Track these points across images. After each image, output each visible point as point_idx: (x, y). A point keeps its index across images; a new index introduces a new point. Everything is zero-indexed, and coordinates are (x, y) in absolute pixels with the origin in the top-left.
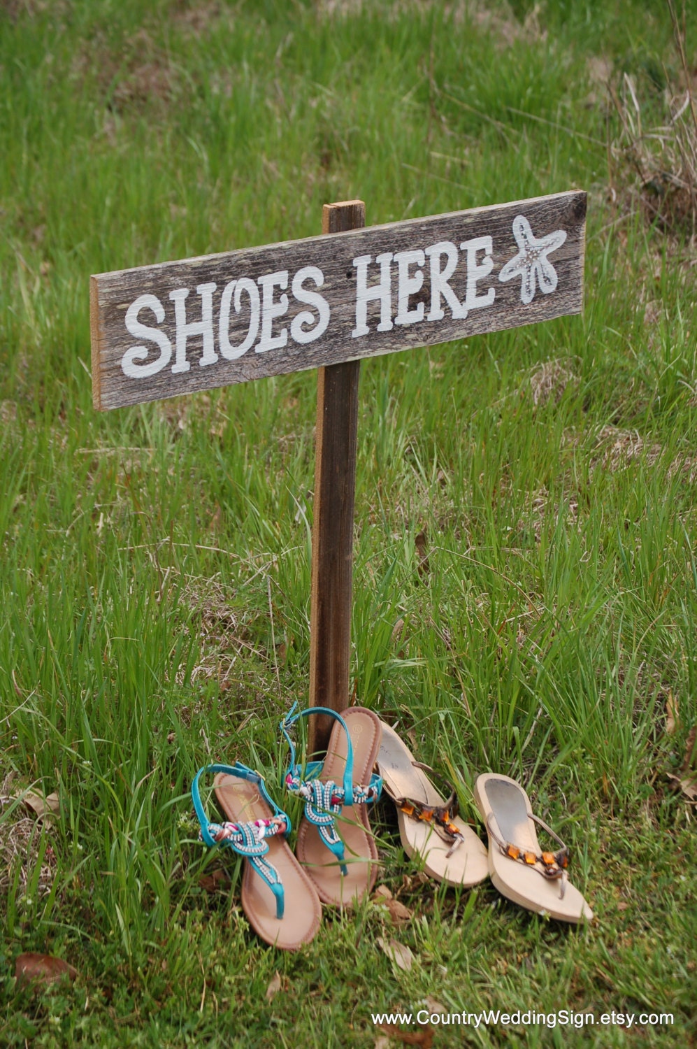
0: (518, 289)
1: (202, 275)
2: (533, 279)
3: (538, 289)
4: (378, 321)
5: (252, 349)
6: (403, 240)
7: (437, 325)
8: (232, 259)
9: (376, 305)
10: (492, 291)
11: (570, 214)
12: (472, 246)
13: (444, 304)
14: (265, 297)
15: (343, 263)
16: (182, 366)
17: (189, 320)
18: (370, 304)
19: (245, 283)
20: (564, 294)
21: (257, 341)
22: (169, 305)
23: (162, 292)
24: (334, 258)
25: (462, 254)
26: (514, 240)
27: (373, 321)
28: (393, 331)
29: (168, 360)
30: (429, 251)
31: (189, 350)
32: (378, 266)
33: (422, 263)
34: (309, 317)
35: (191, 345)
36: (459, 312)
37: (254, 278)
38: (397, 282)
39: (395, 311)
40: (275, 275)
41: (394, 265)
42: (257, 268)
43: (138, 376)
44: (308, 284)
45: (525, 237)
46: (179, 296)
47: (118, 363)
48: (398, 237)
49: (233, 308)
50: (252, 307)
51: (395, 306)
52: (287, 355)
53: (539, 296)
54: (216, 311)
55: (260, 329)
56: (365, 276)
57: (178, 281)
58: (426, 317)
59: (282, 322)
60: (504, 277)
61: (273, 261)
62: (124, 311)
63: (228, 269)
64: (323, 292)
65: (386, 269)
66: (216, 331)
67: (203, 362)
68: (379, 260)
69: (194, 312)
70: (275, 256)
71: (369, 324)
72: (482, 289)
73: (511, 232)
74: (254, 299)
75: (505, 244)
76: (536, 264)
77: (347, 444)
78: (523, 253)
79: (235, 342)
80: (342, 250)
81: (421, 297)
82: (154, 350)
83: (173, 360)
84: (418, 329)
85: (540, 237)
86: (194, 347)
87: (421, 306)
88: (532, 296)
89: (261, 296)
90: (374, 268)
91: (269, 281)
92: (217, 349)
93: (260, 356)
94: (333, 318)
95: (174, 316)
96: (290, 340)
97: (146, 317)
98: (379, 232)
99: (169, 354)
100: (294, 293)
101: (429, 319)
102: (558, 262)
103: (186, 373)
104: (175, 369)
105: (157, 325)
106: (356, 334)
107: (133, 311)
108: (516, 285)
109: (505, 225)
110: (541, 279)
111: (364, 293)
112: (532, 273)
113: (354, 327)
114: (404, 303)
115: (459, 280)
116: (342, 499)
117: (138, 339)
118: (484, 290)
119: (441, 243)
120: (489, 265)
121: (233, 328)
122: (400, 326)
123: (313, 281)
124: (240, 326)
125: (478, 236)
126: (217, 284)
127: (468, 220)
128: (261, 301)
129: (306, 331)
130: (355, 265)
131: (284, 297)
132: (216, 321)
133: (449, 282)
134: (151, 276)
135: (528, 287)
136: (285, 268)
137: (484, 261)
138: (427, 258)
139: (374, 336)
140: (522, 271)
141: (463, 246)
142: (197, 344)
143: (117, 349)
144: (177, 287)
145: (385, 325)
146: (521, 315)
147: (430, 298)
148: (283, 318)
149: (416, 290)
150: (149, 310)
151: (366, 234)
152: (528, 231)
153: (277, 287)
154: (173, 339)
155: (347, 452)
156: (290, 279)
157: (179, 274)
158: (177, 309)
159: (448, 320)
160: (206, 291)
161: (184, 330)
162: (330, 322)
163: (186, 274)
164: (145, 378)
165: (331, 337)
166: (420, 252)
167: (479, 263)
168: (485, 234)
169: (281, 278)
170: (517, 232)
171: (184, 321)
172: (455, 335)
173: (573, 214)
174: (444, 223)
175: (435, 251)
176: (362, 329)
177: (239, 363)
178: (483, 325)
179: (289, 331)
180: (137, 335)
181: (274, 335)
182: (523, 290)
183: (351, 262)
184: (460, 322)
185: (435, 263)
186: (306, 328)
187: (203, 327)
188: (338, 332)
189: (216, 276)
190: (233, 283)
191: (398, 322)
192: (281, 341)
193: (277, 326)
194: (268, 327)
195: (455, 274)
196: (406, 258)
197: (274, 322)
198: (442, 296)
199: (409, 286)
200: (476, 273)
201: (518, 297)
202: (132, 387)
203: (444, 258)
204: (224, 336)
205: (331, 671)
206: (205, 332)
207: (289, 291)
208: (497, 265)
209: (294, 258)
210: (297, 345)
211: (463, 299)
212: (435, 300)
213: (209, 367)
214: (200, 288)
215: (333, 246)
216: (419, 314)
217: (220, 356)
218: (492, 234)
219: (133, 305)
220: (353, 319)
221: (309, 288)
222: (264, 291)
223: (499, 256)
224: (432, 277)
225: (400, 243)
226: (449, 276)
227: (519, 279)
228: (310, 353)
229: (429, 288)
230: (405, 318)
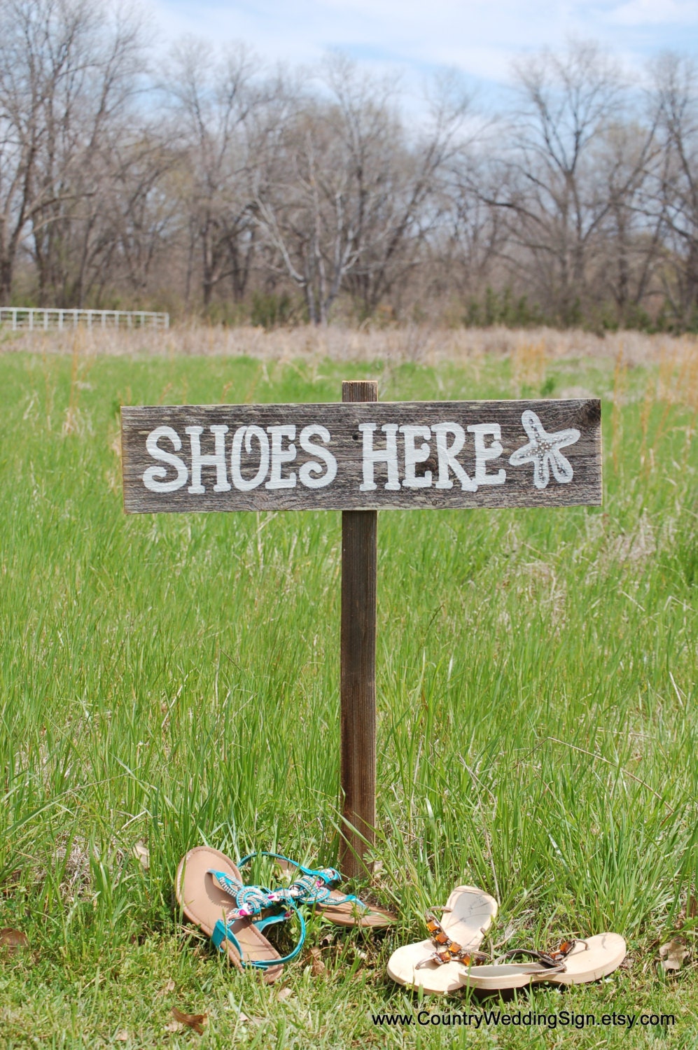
0: (531, 474)
1: (215, 417)
2: (546, 467)
3: (552, 478)
4: (386, 480)
5: (262, 485)
6: (408, 416)
7: (446, 493)
8: (244, 409)
9: (383, 466)
10: (502, 473)
11: (583, 416)
12: (480, 430)
13: (452, 476)
14: (273, 444)
15: (349, 427)
16: (197, 488)
17: (203, 452)
18: (376, 464)
19: (255, 430)
20: (581, 486)
21: (267, 479)
22: (185, 438)
23: (179, 426)
24: (340, 421)
25: (470, 436)
26: (524, 431)
27: (381, 479)
28: (400, 491)
29: (185, 482)
30: (434, 428)
31: (203, 477)
32: (384, 434)
33: (428, 437)
34: (318, 468)
35: (205, 473)
36: (468, 485)
37: (264, 427)
38: (403, 450)
39: (402, 475)
40: (283, 427)
41: (400, 435)
42: (267, 418)
43: (158, 490)
44: (314, 439)
45: (536, 430)
46: (194, 432)
47: (140, 477)
48: (402, 412)
49: (243, 448)
50: (262, 450)
51: (402, 469)
52: (297, 495)
53: (553, 484)
54: (228, 449)
55: (270, 470)
56: (371, 440)
57: (192, 419)
58: (434, 485)
59: (289, 468)
60: (514, 461)
61: (281, 416)
62: (145, 437)
63: (239, 416)
64: (330, 448)
65: (391, 438)
66: (229, 466)
67: (217, 488)
68: (383, 429)
69: (208, 447)
70: (282, 412)
71: (376, 481)
72: (492, 469)
73: (521, 423)
74: (264, 444)
75: (513, 432)
76: (548, 455)
77: (366, 584)
78: (533, 443)
79: (247, 477)
80: (347, 415)
81: (428, 467)
82: (172, 473)
83: (189, 483)
84: (426, 493)
85: (552, 432)
86: (208, 475)
87: (429, 474)
88: (546, 483)
89: (270, 442)
90: (379, 435)
91: (278, 431)
92: (229, 479)
93: (270, 491)
94: (340, 472)
95: (189, 447)
96: (299, 483)
97: (165, 444)
98: (384, 405)
99: (186, 477)
100: (302, 445)
101: (437, 487)
102: (573, 457)
103: (201, 495)
104: (191, 490)
105: (174, 452)
106: (362, 488)
107: (153, 438)
108: (528, 471)
109: (513, 416)
110: (555, 469)
111: (370, 455)
112: (545, 462)
113: (361, 482)
114: (410, 470)
115: (466, 457)
116: (363, 631)
117: (157, 461)
118: (494, 470)
119: (446, 423)
120: (497, 450)
121: (243, 466)
122: (408, 489)
123: (320, 438)
124: (250, 465)
125: (485, 422)
126: (229, 426)
127: (474, 408)
128: (271, 447)
129: (314, 478)
130: (360, 430)
131: (292, 446)
132: (228, 456)
133: (457, 457)
134: (169, 412)
135: (541, 474)
136: (292, 423)
137: (493, 444)
138: (433, 434)
139: (381, 492)
140: (535, 460)
141: (470, 428)
142: (211, 473)
143: (138, 466)
144: (193, 424)
145: (392, 485)
146: (535, 498)
147: (437, 468)
148: (291, 464)
149: (423, 459)
150: (167, 439)
151: (371, 406)
152: (538, 424)
153: (285, 437)
154: (189, 465)
155: (366, 591)
156: (298, 433)
157: (194, 415)
158: (192, 441)
159: (457, 489)
160: (219, 431)
161: (199, 460)
162: (337, 473)
163: (200, 415)
164: (164, 493)
165: (339, 487)
166: (425, 428)
167: (488, 445)
168: (493, 421)
169: (290, 430)
170: (526, 424)
171: (199, 452)
172: (465, 504)
173: (586, 417)
174: (449, 407)
175: (442, 429)
176: (369, 484)
177: (251, 494)
178: (494, 500)
179: (298, 475)
180: (156, 457)
181: (283, 476)
182: (536, 476)
183: (357, 426)
184: (469, 494)
185: (441, 439)
186: (314, 475)
187: (217, 459)
188: (346, 483)
189: (228, 420)
190: (244, 428)
191: (405, 484)
192: (291, 483)
193: (286, 470)
194: (277, 470)
195: (462, 451)
196: (411, 431)
197: (283, 466)
198: (450, 468)
199: (417, 455)
200: (483, 455)
201: (531, 482)
202: (153, 499)
203: (450, 436)
204: (236, 471)
205: (356, 782)
206: (218, 465)
207: (297, 442)
208: (507, 450)
209: (301, 416)
210: (305, 488)
211: (472, 475)
212: (443, 471)
213: (222, 494)
214: (213, 428)
215: (338, 411)
216: (426, 481)
217: (233, 486)
218: (500, 422)
219: (153, 433)
220: (361, 474)
221: (316, 443)
222: (273, 439)
223: (508, 443)
224: (438, 450)
225: (406, 417)
226: (457, 452)
227: (531, 466)
228: (319, 497)
229: (436, 460)
230: (413, 482)
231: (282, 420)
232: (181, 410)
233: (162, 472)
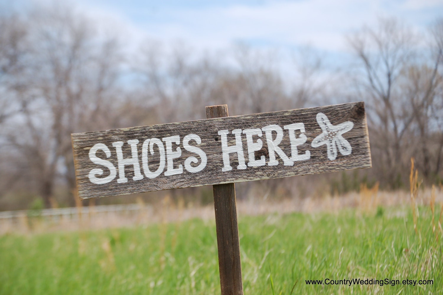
0: (325, 152)
1: (130, 135)
2: (334, 147)
3: (339, 153)
4: (237, 164)
5: (162, 174)
6: (247, 123)
7: (275, 168)
8: (147, 128)
9: (235, 155)
10: (308, 152)
11: (353, 113)
12: (292, 128)
13: (278, 157)
14: (167, 148)
15: (212, 133)
16: (123, 180)
17: (125, 157)
18: (230, 154)
19: (155, 141)
20: (357, 156)
21: (165, 170)
22: (113, 149)
23: (108, 142)
24: (206, 130)
25: (286, 132)
26: (318, 125)
27: (234, 163)
28: (246, 170)
29: (115, 176)
30: (264, 129)
31: (126, 172)
32: (234, 135)
33: (260, 135)
34: (196, 160)
35: (127, 169)
36: (288, 162)
37: (160, 138)
38: (246, 145)
39: (247, 160)
40: (172, 137)
41: (243, 135)
42: (161, 133)
43: (99, 183)
44: (191, 143)
45: (326, 124)
46: (118, 145)
47: (87, 176)
48: (243, 121)
49: (149, 152)
50: (160, 153)
51: (246, 156)
52: (184, 178)
53: (340, 156)
54: (140, 154)
55: (166, 164)
56: (226, 140)
57: (116, 137)
58: (267, 164)
59: (178, 162)
60: (315, 145)
61: (170, 130)
62: (88, 151)
63: (144, 133)
64: (202, 147)
65: (238, 137)
66: (141, 164)
67: (135, 178)
68: (233, 132)
69: (127, 153)
70: (171, 128)
71: (232, 165)
73: (316, 121)
74: (161, 149)
75: (312, 127)
76: (335, 139)
78: (325, 132)
79: (153, 170)
80: (210, 126)
81: (262, 153)
82: (106, 172)
83: (118, 177)
84: (263, 170)
85: (336, 125)
86: (129, 171)
87: (263, 158)
88: (335, 156)
89: (165, 147)
90: (231, 137)
91: (169, 140)
92: (142, 172)
93: (168, 177)
94: (209, 161)
95: (116, 155)
96: (185, 170)
97: (100, 154)
98: (232, 118)
99: (115, 173)
100: (184, 147)
101: (269, 165)
102: (350, 139)
103: (126, 184)
104: (119, 181)
105: (107, 159)
106: (223, 170)
107: (93, 151)
108: (324, 150)
109: (311, 117)
110: (340, 147)
111: (226, 149)
112: (333, 144)
113: (223, 166)
114: (252, 157)
115: (285, 145)
116: (232, 259)
117: (97, 165)
118: (303, 151)
119: (271, 126)
120: (303, 139)
121: (150, 163)
122: (251, 168)
123: (195, 142)
124: (154, 162)
125: (294, 122)
126: (139, 140)
127: (287, 114)
128: (166, 150)
129: (194, 166)
130: (219, 134)
131: (178, 149)
132: (140, 158)
133: (279, 146)
134: (101, 135)
135: (331, 151)
136: (177, 134)
137: (300, 136)
138: (264, 133)
139: (235, 172)
140: (327, 143)
141: (286, 127)
142: (130, 169)
143: (85, 170)
144: (117, 141)
145: (242, 166)
146: (329, 166)
147: (268, 153)
148: (179, 159)
149: (259, 149)
150: (102, 151)
151: (224, 119)
152: (327, 121)
153: (174, 143)
154: (116, 166)
155: (232, 234)
156: (181, 140)
157: (117, 135)
158: (117, 151)
159: (281, 165)
160: (133, 143)
161: (122, 162)
162: (208, 162)
163: (121, 134)
164: (103, 185)
165: (209, 171)
166: (258, 130)
167: (297, 137)
168: (299, 122)
169: (176, 139)
170: (319, 121)
171: (122, 157)
172: (287, 174)
173: (356, 113)
174: (272, 115)
175: (269, 129)
176: (227, 167)
177: (156, 180)
178: (304, 170)
179: (183, 166)
180: (96, 163)
181: (175, 167)
182: (329, 153)
183: (217, 132)
184: (289, 168)
185: (269, 135)
186: (193, 165)
187: (134, 161)
188: (213, 168)
189: (138, 136)
190: (148, 140)
191: (250, 165)
192: (180, 171)
193: (176, 163)
194: (171, 164)
195: (282, 142)
196: (250, 132)
197: (174, 161)
198: (276, 153)
199: (254, 147)
200: (295, 143)
201: (326, 157)
202: (96, 189)
203: (274, 133)
204: (146, 167)
206: (134, 164)
207: (181, 145)
208: (309, 139)
209: (182, 129)
210: (189, 173)
211: (290, 156)
212: (272, 154)
213: (138, 182)
214: (130, 142)
215: (205, 124)
216: (262, 162)
217: (144, 176)
218: (303, 122)
219: (93, 148)
220: (222, 162)
221: (193, 145)
222: (167, 145)
223: (309, 134)
224: (268, 143)
225: (246, 124)
226: (279, 143)
227: (325, 147)
228: (197, 178)
229: (267, 148)
230: (254, 163)
231: (171, 133)
232: (109, 133)
233: (100, 172)
